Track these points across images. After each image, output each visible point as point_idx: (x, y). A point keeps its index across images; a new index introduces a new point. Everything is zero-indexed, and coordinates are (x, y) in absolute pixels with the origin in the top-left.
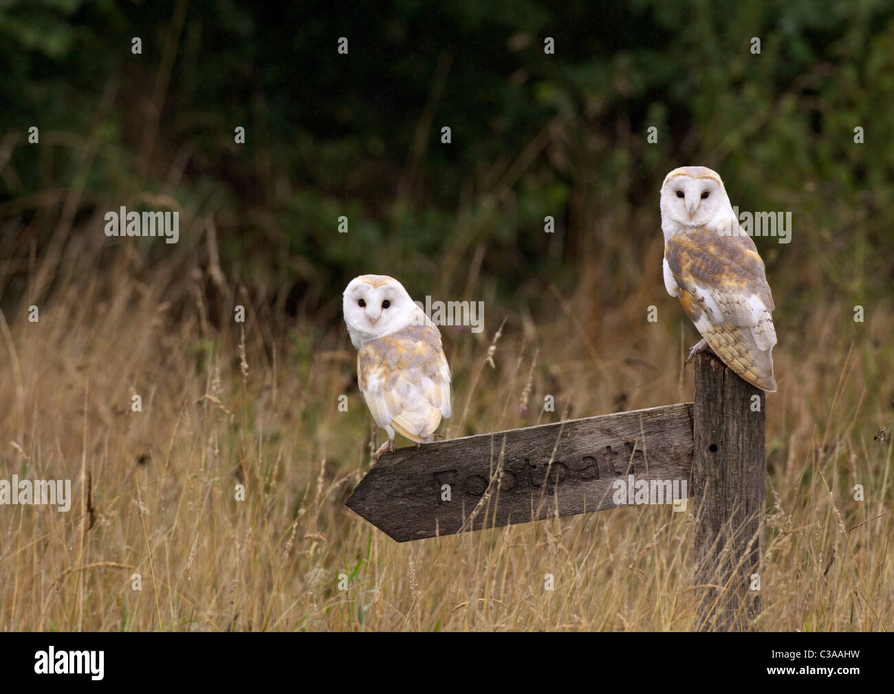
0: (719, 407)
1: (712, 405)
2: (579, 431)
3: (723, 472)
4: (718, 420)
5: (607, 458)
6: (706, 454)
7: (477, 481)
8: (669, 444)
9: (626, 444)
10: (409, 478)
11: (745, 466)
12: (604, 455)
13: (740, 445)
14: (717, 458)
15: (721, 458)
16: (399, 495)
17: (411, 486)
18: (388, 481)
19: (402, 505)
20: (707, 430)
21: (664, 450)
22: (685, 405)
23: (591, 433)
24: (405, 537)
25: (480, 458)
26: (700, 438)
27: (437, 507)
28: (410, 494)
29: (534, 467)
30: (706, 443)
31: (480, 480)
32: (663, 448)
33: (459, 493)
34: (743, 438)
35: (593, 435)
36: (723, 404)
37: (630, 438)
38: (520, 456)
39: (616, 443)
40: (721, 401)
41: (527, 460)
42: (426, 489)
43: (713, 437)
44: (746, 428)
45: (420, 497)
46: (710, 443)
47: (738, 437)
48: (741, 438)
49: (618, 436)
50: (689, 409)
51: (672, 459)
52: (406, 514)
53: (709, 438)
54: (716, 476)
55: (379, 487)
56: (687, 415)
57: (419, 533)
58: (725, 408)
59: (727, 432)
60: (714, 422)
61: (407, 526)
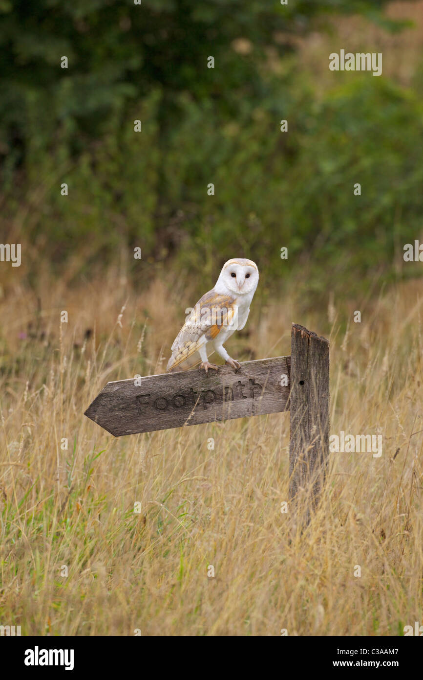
0: (305, 359)
1: (301, 357)
2: (222, 372)
3: (307, 397)
4: (305, 366)
5: (239, 388)
6: (297, 387)
7: (162, 401)
8: (275, 380)
9: (250, 380)
10: (122, 399)
11: (320, 393)
12: (237, 386)
13: (318, 381)
14: (304, 389)
15: (307, 389)
16: (116, 409)
17: (123, 404)
18: (109, 401)
19: (117, 415)
20: (298, 372)
21: (272, 383)
22: (285, 357)
23: (229, 373)
24: (120, 433)
25: (164, 388)
26: (294, 377)
27: (138, 416)
28: (123, 408)
29: (196, 393)
30: (297, 380)
31: (163, 400)
32: (271, 382)
33: (152, 408)
34: (319, 378)
35: (230, 374)
36: (308, 357)
37: (252, 377)
38: (187, 387)
39: (243, 379)
40: (306, 355)
41: (191, 389)
42: (132, 406)
43: (302, 376)
44: (321, 371)
45: (129, 410)
46: (300, 380)
47: (317, 376)
48: (318, 377)
49: (245, 375)
50: (287, 360)
51: (277, 389)
52: (120, 420)
53: (299, 377)
54: (303, 399)
55: (104, 404)
56: (286, 363)
57: (128, 431)
58: (309, 360)
59: (310, 373)
60: (302, 368)
61: (121, 427)
